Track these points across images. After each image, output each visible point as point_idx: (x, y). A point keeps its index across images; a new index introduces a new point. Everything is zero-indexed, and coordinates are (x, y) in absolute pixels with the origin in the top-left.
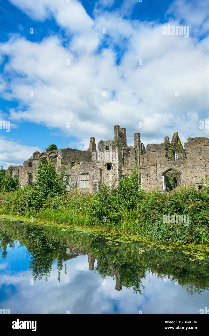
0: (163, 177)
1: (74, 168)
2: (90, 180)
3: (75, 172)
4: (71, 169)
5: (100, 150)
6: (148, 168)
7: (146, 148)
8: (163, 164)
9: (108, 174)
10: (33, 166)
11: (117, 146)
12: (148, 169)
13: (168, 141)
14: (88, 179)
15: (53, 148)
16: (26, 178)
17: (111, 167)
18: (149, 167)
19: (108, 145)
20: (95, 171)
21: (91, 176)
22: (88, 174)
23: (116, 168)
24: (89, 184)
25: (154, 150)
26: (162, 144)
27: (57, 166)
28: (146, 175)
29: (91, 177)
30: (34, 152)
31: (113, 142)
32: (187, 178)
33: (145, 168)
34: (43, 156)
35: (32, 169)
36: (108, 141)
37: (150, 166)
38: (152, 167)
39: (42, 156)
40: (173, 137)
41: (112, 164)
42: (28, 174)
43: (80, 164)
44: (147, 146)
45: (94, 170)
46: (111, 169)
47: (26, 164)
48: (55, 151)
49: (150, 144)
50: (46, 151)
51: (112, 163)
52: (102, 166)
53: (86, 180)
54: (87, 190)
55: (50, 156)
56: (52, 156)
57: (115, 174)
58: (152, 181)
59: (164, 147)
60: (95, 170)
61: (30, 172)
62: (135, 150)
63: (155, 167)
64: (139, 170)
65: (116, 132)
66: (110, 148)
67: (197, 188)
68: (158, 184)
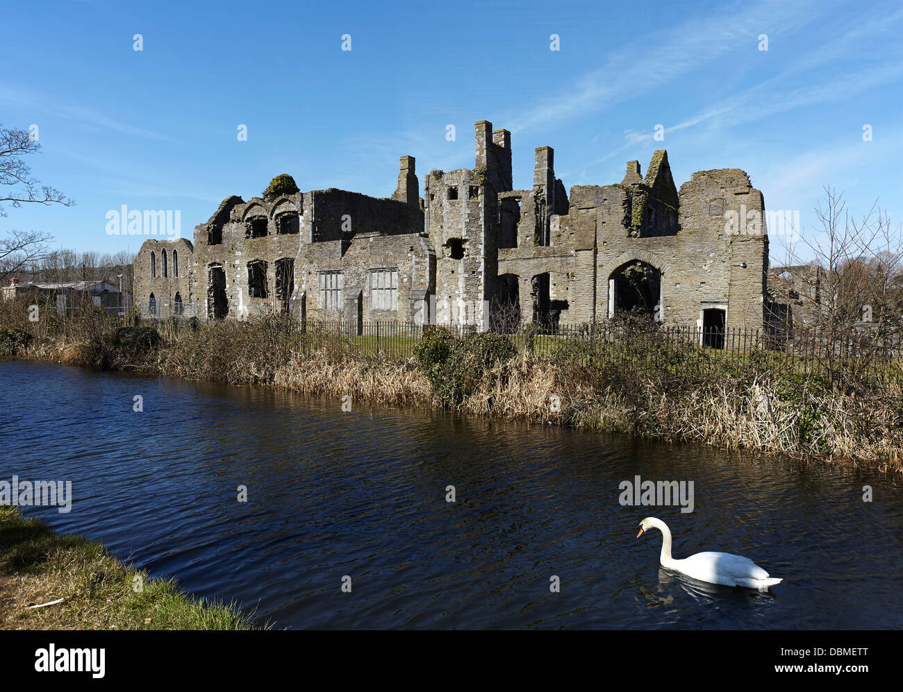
0: (612, 282)
1: (351, 252)
2: (401, 288)
3: (356, 264)
4: (343, 254)
5: (432, 199)
6: (572, 256)
7: (568, 194)
8: (615, 246)
9: (453, 272)
10: (224, 241)
11: (483, 187)
12: (571, 260)
13: (637, 175)
14: (396, 284)
15: (285, 187)
16: (206, 278)
17: (464, 250)
18: (573, 252)
19: (456, 184)
20: (417, 263)
21: (405, 276)
22: (393, 270)
23: (478, 253)
24: (399, 298)
25: (591, 204)
26: (615, 185)
27: (302, 245)
28: (565, 275)
29: (405, 280)
30: (227, 196)
31: (470, 173)
32: (678, 286)
33: (562, 257)
34: (256, 212)
35: (222, 250)
36: (456, 171)
37: (576, 251)
38: (581, 252)
39: (251, 211)
40: (653, 163)
41: (466, 241)
42: (211, 265)
43: (371, 240)
44: (572, 191)
45: (414, 259)
46: (464, 258)
47: (202, 233)
48: (291, 197)
49: (582, 186)
50: (262, 197)
51: (467, 238)
52: (437, 246)
53: (389, 286)
54: (394, 318)
55: (277, 212)
56: (284, 212)
57: (474, 272)
58: (579, 295)
59: (621, 196)
60: (417, 260)
61: (218, 261)
62: (535, 201)
63: (591, 253)
64: (545, 260)
65: (481, 144)
66: (463, 193)
67: (701, 314)
68: (595, 303)
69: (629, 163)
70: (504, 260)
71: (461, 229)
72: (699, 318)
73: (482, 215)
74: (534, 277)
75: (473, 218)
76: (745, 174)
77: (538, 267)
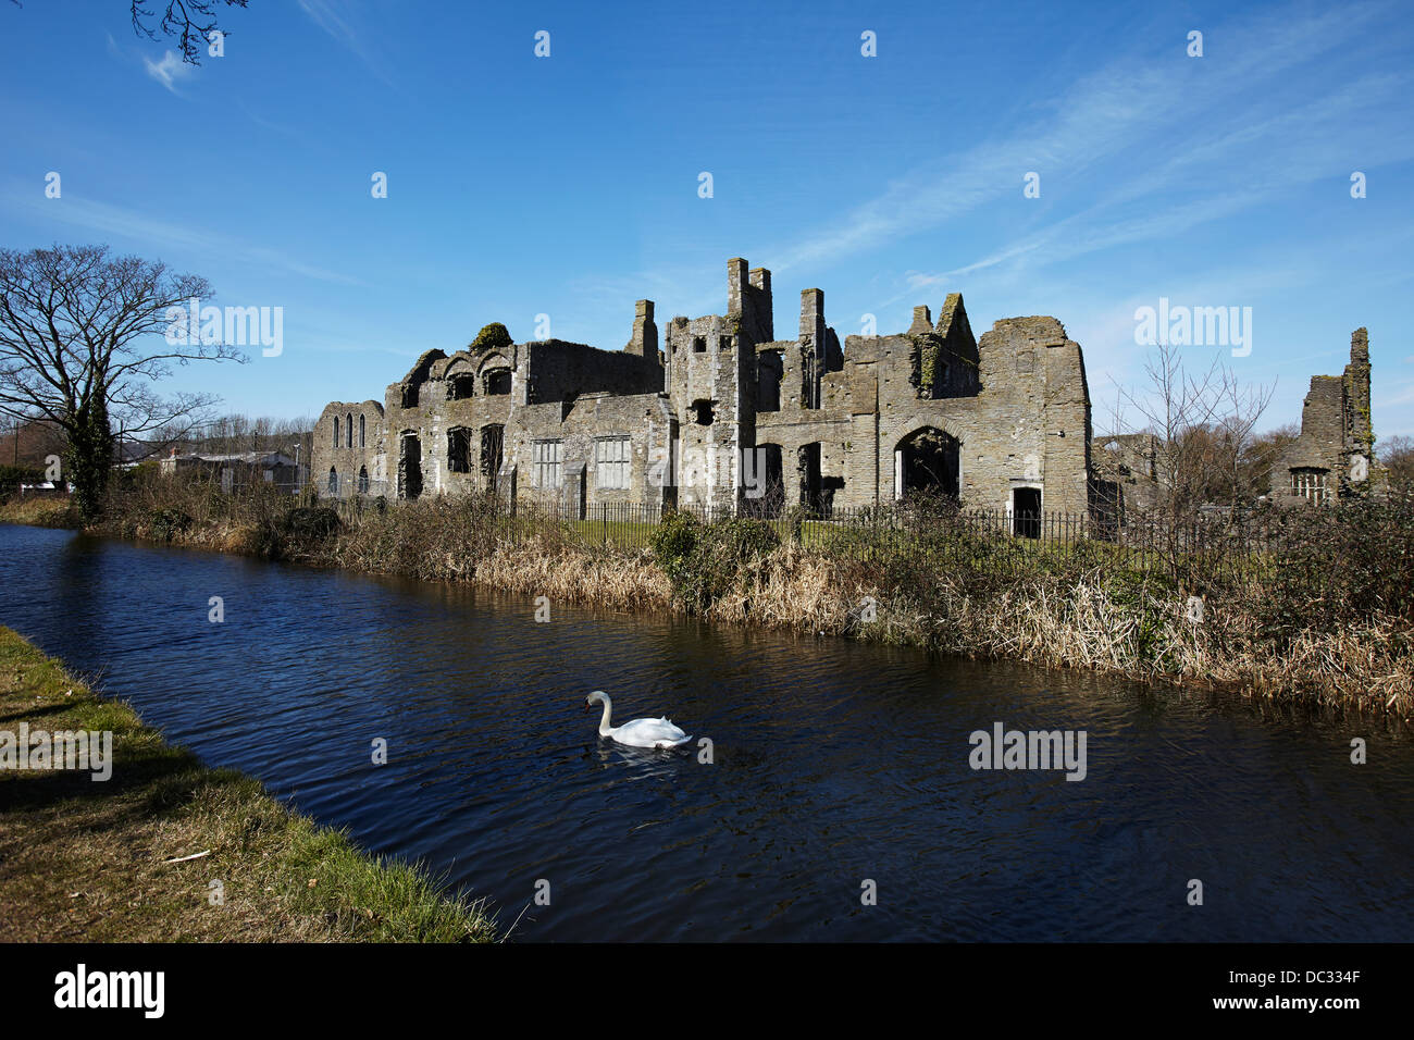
0: (899, 454)
1: (573, 416)
2: (634, 461)
3: (580, 431)
4: (564, 418)
5: (675, 352)
6: (848, 421)
7: (843, 346)
8: (902, 409)
9: (699, 441)
10: (420, 404)
11: (737, 337)
12: (847, 426)
13: (927, 322)
14: (628, 456)
15: (496, 338)
16: (398, 447)
17: (714, 413)
18: (849, 417)
19: (705, 333)
20: (655, 430)
21: (640, 446)
22: (625, 438)
23: (731, 417)
24: (632, 473)
25: (871, 358)
26: (901, 335)
27: (513, 408)
28: (840, 446)
29: (640, 451)
30: (427, 350)
31: (721, 321)
32: (981, 459)
33: (835, 422)
34: (460, 368)
35: (418, 415)
36: (704, 318)
37: (854, 415)
38: (859, 417)
39: (454, 367)
40: (945, 308)
41: (716, 402)
42: (404, 432)
43: (599, 401)
44: (847, 342)
45: (652, 425)
46: (714, 423)
47: (396, 394)
48: (503, 350)
49: (860, 336)
50: (468, 350)
51: (717, 399)
52: (679, 409)
53: (619, 459)
54: (625, 498)
55: (485, 368)
56: (494, 369)
57: (725, 442)
58: (857, 470)
59: (908, 347)
60: (655, 426)
61: (412, 427)
62: (802, 354)
63: (873, 417)
64: (814, 427)
65: (735, 286)
66: (712, 344)
67: (1011, 495)
68: (878, 481)
69: (916, 309)
70: (764, 426)
71: (710, 388)
72: (1008, 499)
73: (736, 371)
74: (801, 447)
75: (724, 375)
76: (1059, 323)
77: (805, 435)
